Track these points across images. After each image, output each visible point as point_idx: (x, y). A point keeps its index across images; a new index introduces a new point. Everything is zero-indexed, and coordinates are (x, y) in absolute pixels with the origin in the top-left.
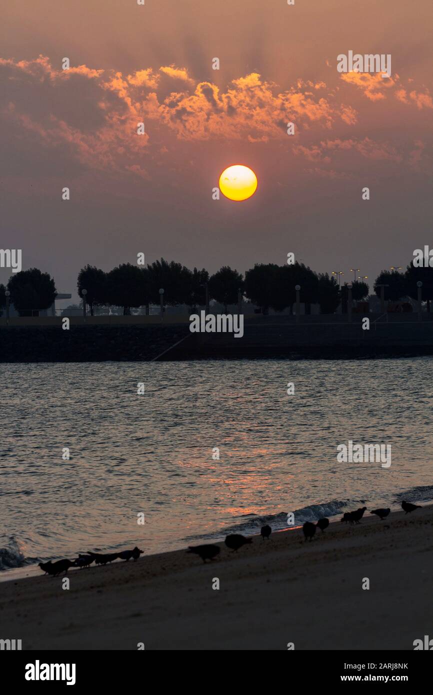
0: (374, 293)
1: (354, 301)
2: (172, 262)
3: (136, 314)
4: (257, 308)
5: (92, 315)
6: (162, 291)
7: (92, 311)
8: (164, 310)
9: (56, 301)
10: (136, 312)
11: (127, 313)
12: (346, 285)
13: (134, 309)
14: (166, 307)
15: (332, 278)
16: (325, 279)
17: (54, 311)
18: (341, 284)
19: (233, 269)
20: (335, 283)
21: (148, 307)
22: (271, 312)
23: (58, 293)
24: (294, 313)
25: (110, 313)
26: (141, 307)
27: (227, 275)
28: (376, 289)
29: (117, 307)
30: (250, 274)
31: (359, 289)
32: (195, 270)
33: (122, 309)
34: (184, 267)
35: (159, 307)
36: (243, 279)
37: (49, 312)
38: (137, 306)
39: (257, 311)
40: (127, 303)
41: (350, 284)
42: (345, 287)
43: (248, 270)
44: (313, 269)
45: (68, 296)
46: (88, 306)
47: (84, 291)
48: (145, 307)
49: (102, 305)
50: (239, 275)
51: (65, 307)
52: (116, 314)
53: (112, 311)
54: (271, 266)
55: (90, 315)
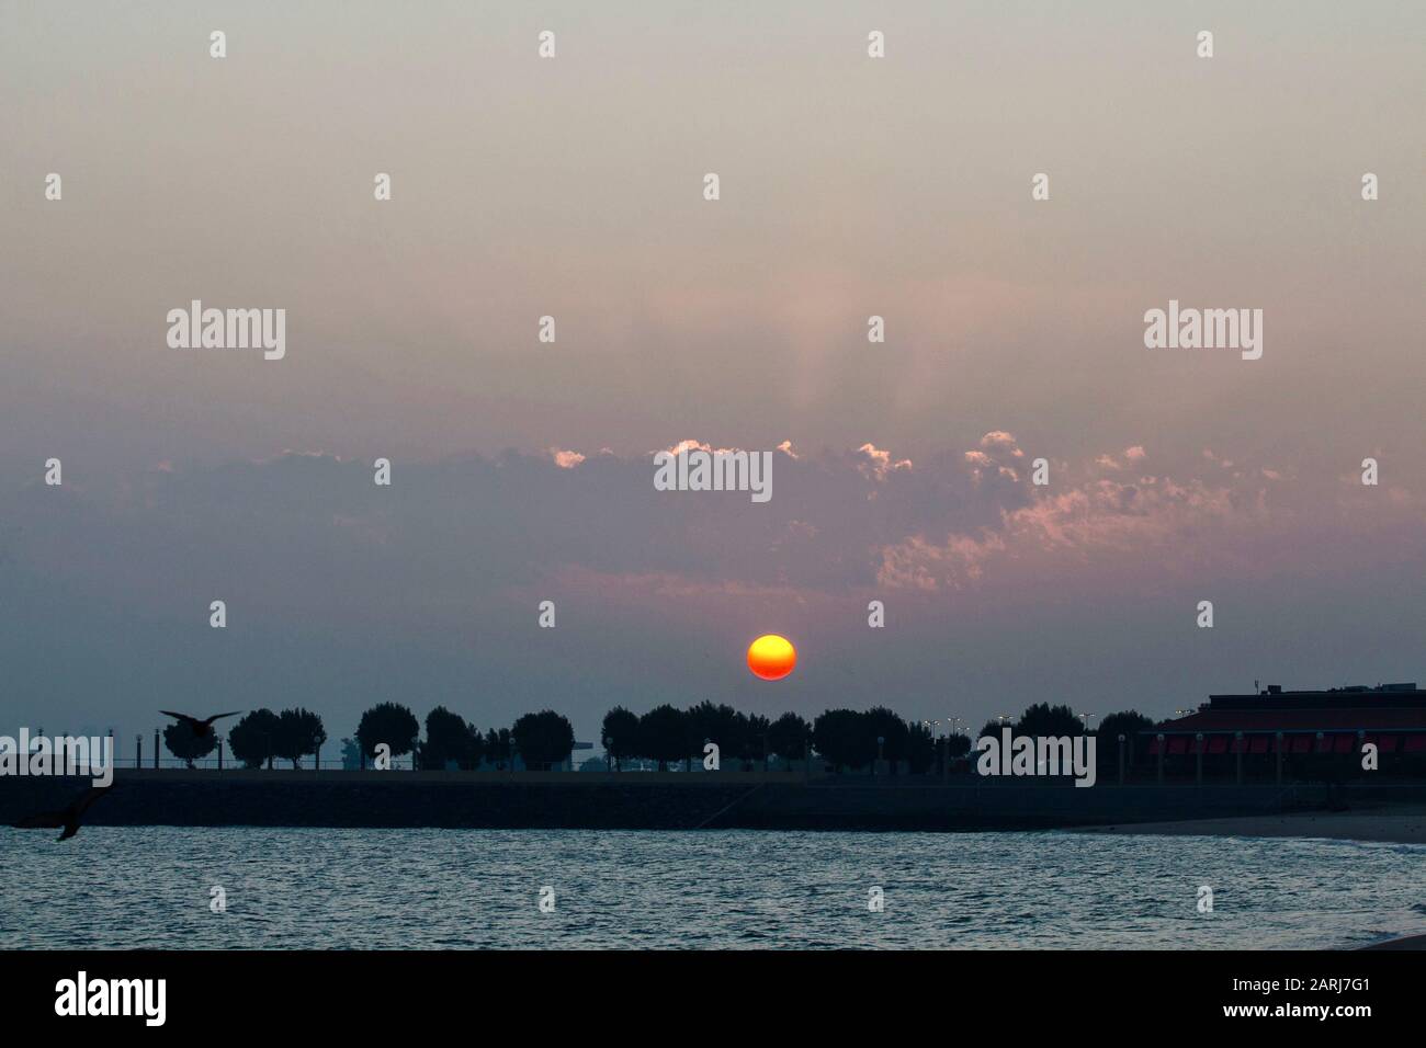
1: (953, 757)
2: (722, 706)
3: (675, 770)
4: (827, 764)
5: (619, 770)
7: (618, 766)
9: (573, 751)
10: (675, 767)
11: (663, 768)
12: (942, 737)
13: (672, 763)
15: (926, 728)
16: (917, 729)
17: (570, 765)
18: (936, 736)
19: (798, 716)
20: (930, 734)
21: (689, 761)
22: (847, 770)
23: (577, 741)
24: (876, 773)
25: (642, 769)
26: (681, 761)
27: (790, 722)
29: (651, 761)
30: (820, 722)
31: (960, 743)
32: (752, 716)
33: (656, 763)
34: (739, 713)
36: (812, 728)
37: (564, 765)
38: (677, 761)
39: (828, 769)
40: (663, 755)
41: (947, 737)
42: (942, 740)
43: (818, 716)
44: (901, 717)
45: (589, 746)
46: (614, 760)
47: (609, 740)
48: (685, 761)
49: (631, 758)
50: (806, 723)
51: (585, 760)
52: (650, 770)
53: (645, 766)
54: (845, 712)
55: (615, 770)
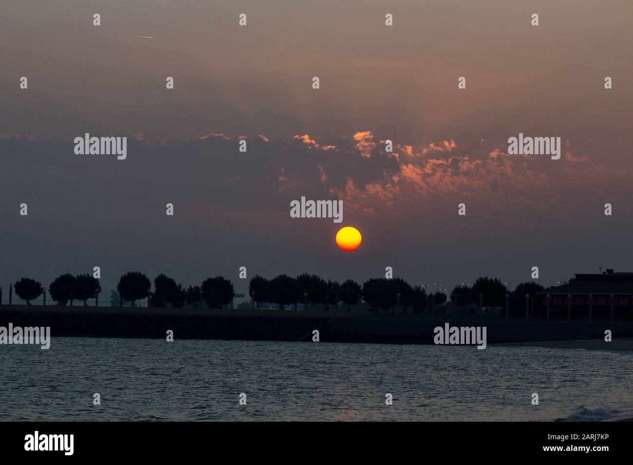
0: (450, 300)
1: (437, 305)
2: (314, 276)
3: (288, 309)
4: (370, 307)
5: (258, 309)
6: (306, 294)
7: (258, 307)
8: (307, 307)
9: (234, 298)
10: (287, 307)
11: (282, 308)
12: (431, 294)
13: (287, 306)
14: (309, 305)
15: (423, 289)
16: (418, 289)
17: (232, 306)
18: (428, 293)
19: (355, 281)
20: (425, 292)
21: (296, 304)
22: (380, 311)
23: (236, 293)
24: (395, 312)
25: (271, 308)
26: (291, 304)
27: (350, 285)
28: (452, 298)
29: (275, 304)
30: (366, 285)
31: (440, 297)
32: (329, 281)
33: (279, 305)
34: (322, 280)
35: (304, 305)
36: (362, 288)
37: (229, 305)
38: (289, 304)
39: (370, 310)
40: (282, 301)
41: (434, 294)
42: (431, 296)
43: (365, 282)
44: (409, 283)
45: (243, 296)
46: (255, 303)
47: (253, 293)
48: (294, 305)
49: (265, 303)
50: (359, 285)
51: (240, 303)
52: (275, 309)
53: (272, 307)
55: (256, 309)
